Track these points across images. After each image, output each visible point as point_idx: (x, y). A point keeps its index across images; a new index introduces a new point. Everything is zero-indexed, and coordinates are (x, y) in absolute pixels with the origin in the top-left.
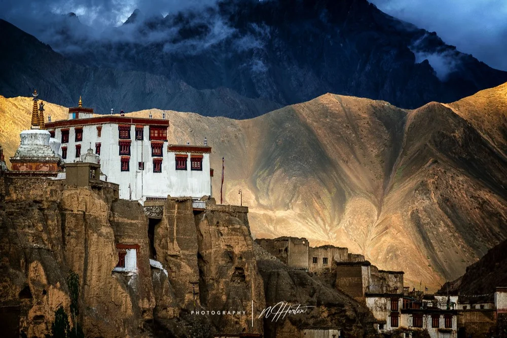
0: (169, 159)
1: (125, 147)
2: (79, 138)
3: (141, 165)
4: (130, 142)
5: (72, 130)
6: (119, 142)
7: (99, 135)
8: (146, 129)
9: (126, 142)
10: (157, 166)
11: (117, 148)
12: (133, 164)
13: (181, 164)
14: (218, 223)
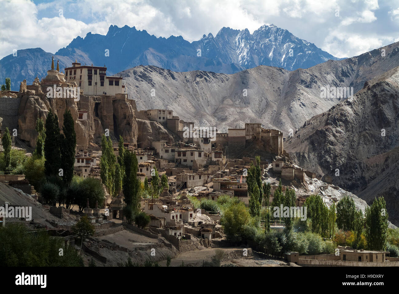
0: (107, 82)
1: (90, 77)
2: (75, 74)
3: (96, 83)
4: (92, 75)
5: (73, 70)
6: (88, 75)
7: (81, 73)
8: (98, 70)
9: (90, 75)
10: (102, 84)
11: (87, 77)
12: (93, 83)
13: (111, 83)
14: (121, 104)
